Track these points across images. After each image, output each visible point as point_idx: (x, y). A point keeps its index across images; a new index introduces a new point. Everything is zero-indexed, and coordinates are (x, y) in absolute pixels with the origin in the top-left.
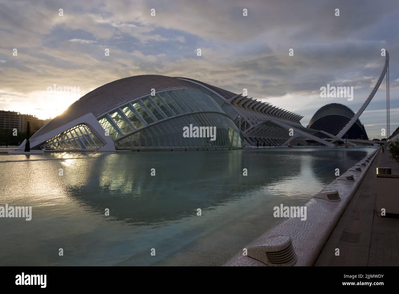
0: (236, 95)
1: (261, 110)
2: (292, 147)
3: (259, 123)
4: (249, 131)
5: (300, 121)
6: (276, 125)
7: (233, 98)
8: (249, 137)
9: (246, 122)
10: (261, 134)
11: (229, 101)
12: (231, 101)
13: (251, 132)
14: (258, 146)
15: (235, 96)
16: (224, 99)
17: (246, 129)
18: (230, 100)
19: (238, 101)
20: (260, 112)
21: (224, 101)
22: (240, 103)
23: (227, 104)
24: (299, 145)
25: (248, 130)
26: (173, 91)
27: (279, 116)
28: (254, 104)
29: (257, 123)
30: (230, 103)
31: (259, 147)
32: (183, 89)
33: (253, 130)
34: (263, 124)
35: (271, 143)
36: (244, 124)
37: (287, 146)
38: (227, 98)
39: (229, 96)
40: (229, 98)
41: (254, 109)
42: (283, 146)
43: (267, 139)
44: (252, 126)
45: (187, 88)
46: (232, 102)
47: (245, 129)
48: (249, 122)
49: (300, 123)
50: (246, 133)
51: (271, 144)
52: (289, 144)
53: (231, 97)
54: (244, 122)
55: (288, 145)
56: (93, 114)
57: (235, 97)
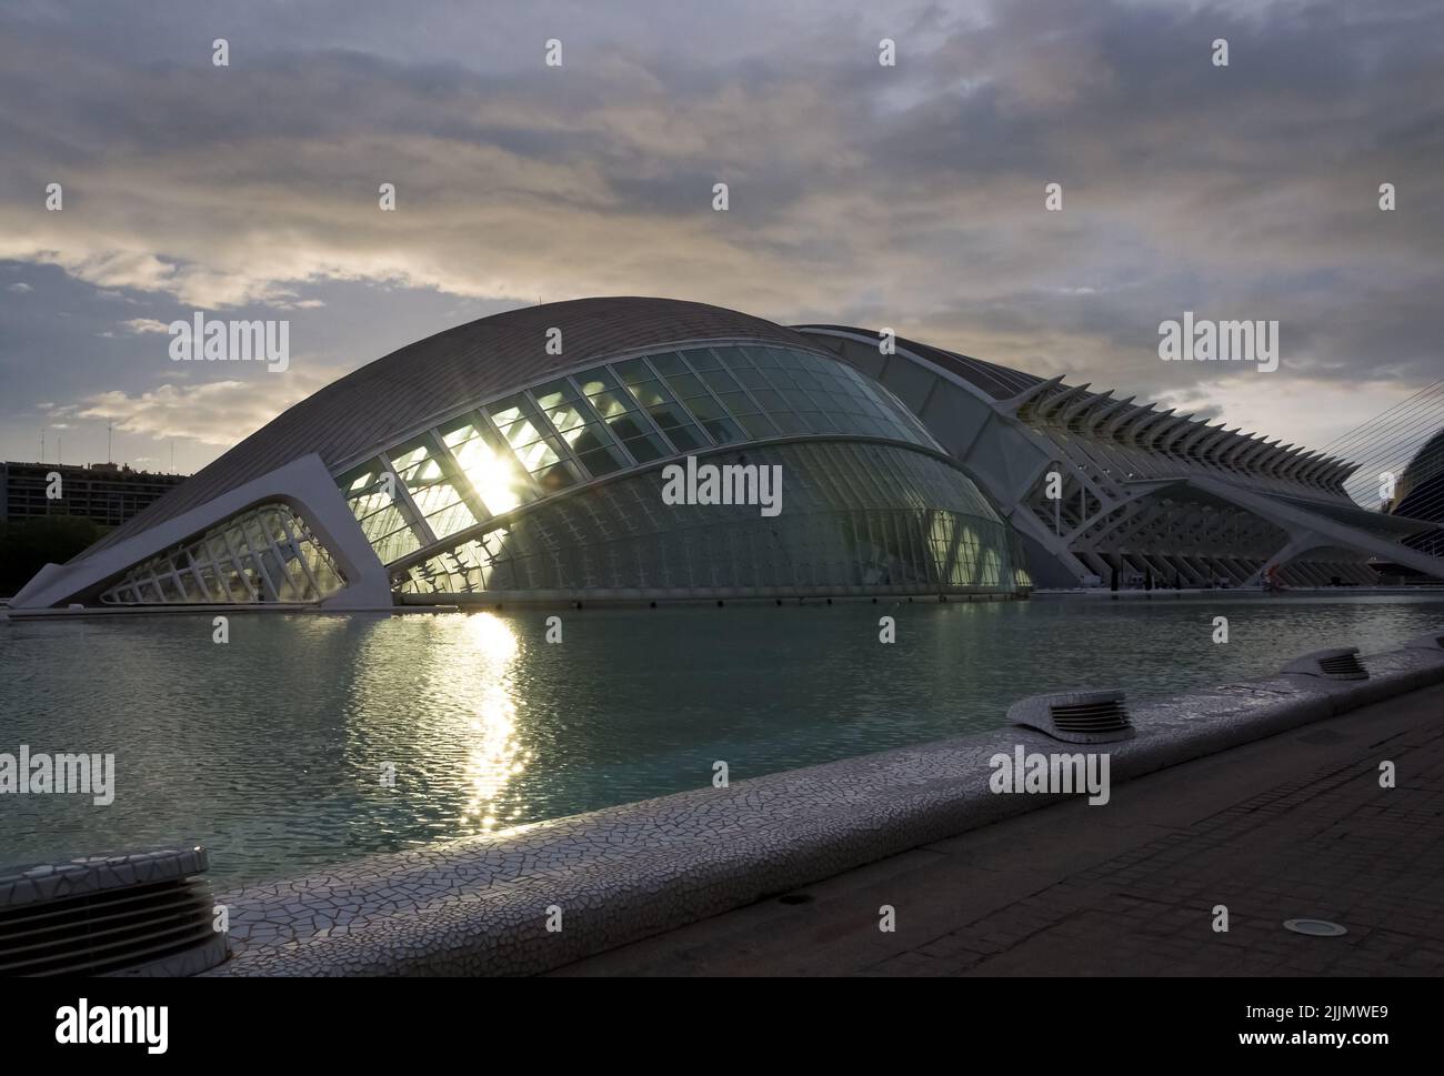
0: (1039, 380)
1: (1157, 443)
2: (1281, 592)
3: (1138, 492)
4: (1098, 527)
5: (1344, 484)
6: (1219, 503)
7: (1027, 394)
8: (1102, 551)
9: (1083, 491)
10: (1159, 538)
11: (1006, 408)
12: (1018, 404)
13: (1109, 528)
14: (1115, 588)
15: (1035, 387)
16: (989, 399)
17: (1088, 517)
18: (1016, 402)
19: (1049, 406)
20: (1153, 450)
21: (989, 406)
22: (1057, 416)
23: (1002, 420)
24: (1336, 581)
25: (1092, 521)
26: (712, 351)
27: (1244, 465)
28: (1124, 417)
29: (1129, 494)
30: (1013, 416)
31: (1120, 592)
32: (730, 345)
33: (1118, 522)
34: (1158, 495)
35: (1181, 575)
36: (1079, 500)
37: (1261, 588)
38: (1000, 395)
39: (1012, 386)
40: (1009, 396)
41: (1126, 439)
42: (1246, 587)
43: (1170, 559)
44: (1108, 506)
45: (754, 342)
46: (1022, 413)
47: (1080, 518)
48: (1095, 489)
49: (1342, 491)
50: (1087, 537)
51: (1183, 579)
52: (1268, 580)
53: (1019, 391)
54: (1079, 492)
55: (1266, 584)
56: (324, 461)
57: (1034, 389)
